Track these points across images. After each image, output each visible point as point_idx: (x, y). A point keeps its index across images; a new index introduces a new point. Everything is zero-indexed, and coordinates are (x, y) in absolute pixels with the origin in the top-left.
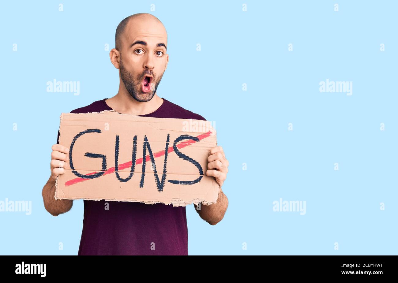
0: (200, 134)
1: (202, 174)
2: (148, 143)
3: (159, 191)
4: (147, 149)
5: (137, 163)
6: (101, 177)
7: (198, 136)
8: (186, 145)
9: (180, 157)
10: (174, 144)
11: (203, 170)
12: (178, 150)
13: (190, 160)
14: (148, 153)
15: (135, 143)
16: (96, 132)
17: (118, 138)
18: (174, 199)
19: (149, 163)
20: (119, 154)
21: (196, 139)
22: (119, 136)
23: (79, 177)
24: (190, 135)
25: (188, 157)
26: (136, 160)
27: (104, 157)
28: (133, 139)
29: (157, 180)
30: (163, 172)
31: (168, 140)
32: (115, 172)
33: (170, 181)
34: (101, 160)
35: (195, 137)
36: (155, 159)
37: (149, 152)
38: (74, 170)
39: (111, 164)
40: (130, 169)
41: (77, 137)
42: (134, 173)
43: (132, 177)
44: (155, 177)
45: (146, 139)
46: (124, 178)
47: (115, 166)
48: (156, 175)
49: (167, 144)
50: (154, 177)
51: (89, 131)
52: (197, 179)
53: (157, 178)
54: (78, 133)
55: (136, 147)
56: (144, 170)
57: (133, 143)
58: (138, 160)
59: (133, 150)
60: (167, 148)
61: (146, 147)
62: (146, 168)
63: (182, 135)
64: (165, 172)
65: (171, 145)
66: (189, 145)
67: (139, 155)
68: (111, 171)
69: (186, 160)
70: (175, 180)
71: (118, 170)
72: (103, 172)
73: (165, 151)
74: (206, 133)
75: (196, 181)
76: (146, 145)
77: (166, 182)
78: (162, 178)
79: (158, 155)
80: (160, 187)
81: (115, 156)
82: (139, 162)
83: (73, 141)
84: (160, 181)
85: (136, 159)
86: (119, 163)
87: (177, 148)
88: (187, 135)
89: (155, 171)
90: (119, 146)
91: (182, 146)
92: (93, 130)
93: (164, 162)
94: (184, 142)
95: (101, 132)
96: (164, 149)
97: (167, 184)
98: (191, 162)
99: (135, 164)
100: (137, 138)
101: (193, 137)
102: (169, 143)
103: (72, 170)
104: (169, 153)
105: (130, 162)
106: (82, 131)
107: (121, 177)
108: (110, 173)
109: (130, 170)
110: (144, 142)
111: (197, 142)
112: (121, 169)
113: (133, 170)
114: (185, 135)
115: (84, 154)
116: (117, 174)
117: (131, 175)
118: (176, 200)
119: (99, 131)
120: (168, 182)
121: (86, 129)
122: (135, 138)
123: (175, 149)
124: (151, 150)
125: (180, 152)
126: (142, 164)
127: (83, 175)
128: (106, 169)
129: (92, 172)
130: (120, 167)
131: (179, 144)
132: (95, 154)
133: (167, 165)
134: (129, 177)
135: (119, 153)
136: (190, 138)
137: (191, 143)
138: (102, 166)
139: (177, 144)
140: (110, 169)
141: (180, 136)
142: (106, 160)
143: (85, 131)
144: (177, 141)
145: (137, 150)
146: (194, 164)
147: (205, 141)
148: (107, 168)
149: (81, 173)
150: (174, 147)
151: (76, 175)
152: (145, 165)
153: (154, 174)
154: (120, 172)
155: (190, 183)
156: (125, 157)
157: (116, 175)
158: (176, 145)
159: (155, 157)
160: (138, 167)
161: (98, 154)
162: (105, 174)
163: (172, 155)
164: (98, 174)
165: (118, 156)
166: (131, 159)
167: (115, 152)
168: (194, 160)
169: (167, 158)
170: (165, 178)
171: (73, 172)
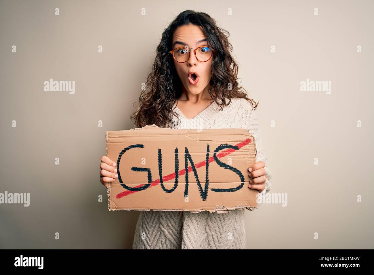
0: (239, 143)
1: (244, 181)
2: (189, 155)
3: (203, 200)
4: (188, 160)
5: (180, 175)
6: (148, 189)
7: (237, 145)
8: (226, 155)
9: (221, 166)
10: (215, 154)
11: (244, 177)
12: (219, 159)
13: (231, 168)
14: (189, 165)
15: (176, 155)
16: (140, 147)
17: (160, 152)
18: (219, 207)
19: (191, 174)
20: (162, 167)
21: (236, 148)
22: (160, 150)
23: (128, 189)
24: (229, 143)
25: (229, 166)
26: (179, 172)
27: (149, 171)
28: (174, 151)
29: (200, 190)
30: (206, 181)
31: (208, 151)
32: (160, 184)
33: (213, 190)
34: (146, 173)
35: (235, 145)
36: (197, 169)
37: (190, 163)
38: (123, 184)
39: (155, 176)
40: (174, 180)
41: (122, 153)
42: (178, 184)
43: (176, 187)
44: (199, 186)
45: (187, 151)
46: (169, 189)
47: (160, 179)
48: (199, 184)
49: (208, 155)
50: (197, 187)
51: (133, 146)
52: (238, 186)
53: (200, 188)
54: (123, 149)
55: (178, 159)
56: (187, 181)
57: (175, 156)
58: (181, 171)
59: (175, 163)
60: (207, 158)
61: (188, 158)
62: (189, 178)
63: (222, 145)
64: (207, 181)
65: (211, 154)
66: (229, 154)
67: (182, 167)
68: (156, 182)
69: (226, 168)
70: (217, 188)
71: (163, 182)
72: (150, 185)
73: (206, 161)
74: (245, 141)
75: (238, 188)
76: (187, 157)
77: (209, 191)
78: (205, 187)
79: (200, 165)
80: (204, 195)
81: (158, 169)
82: (182, 172)
83: (119, 157)
84: (204, 190)
85: (179, 170)
86: (164, 175)
87: (218, 158)
88: (226, 145)
89: (198, 181)
90: (161, 160)
91: (222, 155)
92: (137, 145)
93: (206, 172)
94: (224, 152)
95: (144, 147)
96: (205, 159)
97: (210, 192)
98: (232, 170)
99: (179, 175)
100: (179, 150)
101: (233, 146)
102: (209, 153)
103: (122, 184)
104: (210, 163)
105: (174, 174)
106: (126, 147)
107: (166, 188)
108: (156, 185)
109: (174, 182)
110: (185, 154)
111: (236, 151)
112: (166, 180)
113: (177, 181)
114: (225, 145)
115: (131, 169)
116: (162, 185)
117: (176, 186)
118: (220, 207)
119: (141, 146)
120: (211, 190)
121: (129, 145)
122: (176, 151)
123: (215, 158)
124: (192, 161)
125: (221, 161)
126: (185, 175)
127: (131, 188)
128: (151, 181)
129: (139, 184)
130: (164, 179)
131: (219, 154)
132: (140, 168)
133: (209, 174)
134: (173, 188)
135: (162, 165)
136: (230, 146)
137: (230, 152)
138: (148, 179)
139: (218, 153)
140: (155, 181)
141: (220, 146)
142: (150, 173)
143: (129, 147)
144: (217, 151)
145: (179, 162)
146: (235, 172)
147: (244, 149)
148: (153, 181)
149: (129, 186)
150: (214, 157)
151: (125, 188)
152: (188, 176)
153: (198, 184)
154: (165, 184)
155: (232, 190)
156: (169, 169)
157: (161, 187)
158: (216, 154)
159: (197, 168)
160: (182, 178)
161: (143, 168)
162: (152, 186)
163: (213, 165)
164: (144, 186)
165: (162, 169)
166: (174, 171)
167: (158, 165)
168: (234, 168)
169: (209, 168)
170: (208, 187)
171: (122, 185)
